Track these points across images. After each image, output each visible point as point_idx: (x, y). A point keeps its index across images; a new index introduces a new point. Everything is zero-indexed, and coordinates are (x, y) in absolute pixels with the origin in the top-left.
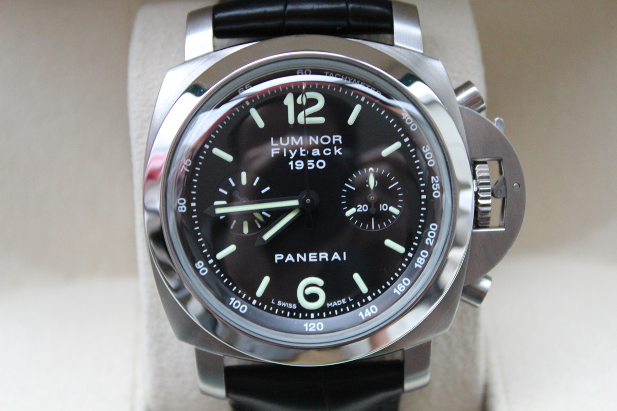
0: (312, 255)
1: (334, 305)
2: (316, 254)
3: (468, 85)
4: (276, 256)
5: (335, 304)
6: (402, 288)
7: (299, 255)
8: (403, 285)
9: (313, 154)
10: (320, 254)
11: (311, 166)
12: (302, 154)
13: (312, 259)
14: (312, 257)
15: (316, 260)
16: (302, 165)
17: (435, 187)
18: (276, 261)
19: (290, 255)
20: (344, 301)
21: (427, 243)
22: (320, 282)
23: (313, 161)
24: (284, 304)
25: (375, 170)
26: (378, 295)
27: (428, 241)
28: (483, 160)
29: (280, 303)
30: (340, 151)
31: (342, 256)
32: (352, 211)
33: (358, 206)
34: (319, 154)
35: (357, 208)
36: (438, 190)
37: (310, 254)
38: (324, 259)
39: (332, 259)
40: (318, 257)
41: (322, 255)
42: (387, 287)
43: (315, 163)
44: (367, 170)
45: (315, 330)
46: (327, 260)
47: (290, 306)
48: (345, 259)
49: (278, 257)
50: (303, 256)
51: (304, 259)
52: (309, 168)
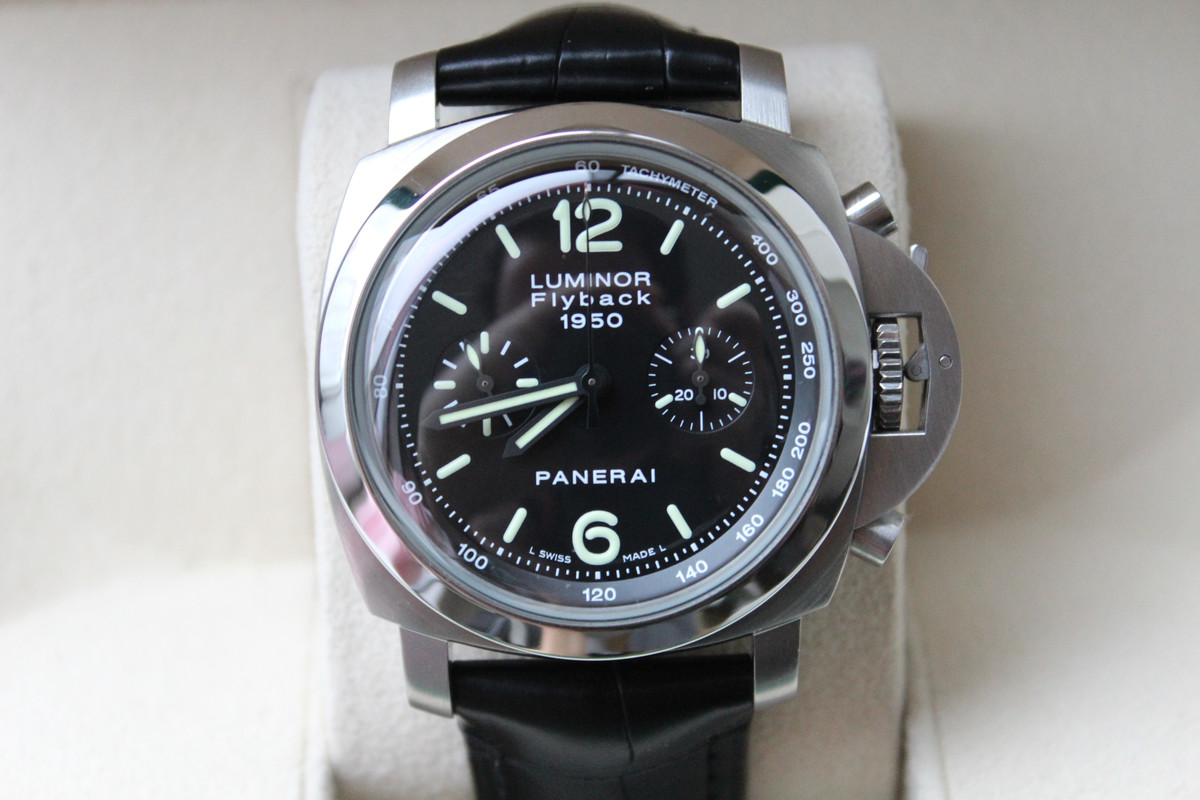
0: (598, 474)
1: (634, 558)
2: (604, 471)
3: (865, 188)
4: (538, 473)
5: (636, 556)
6: (750, 532)
7: (575, 474)
8: (752, 525)
9: (602, 303)
10: (612, 472)
11: (597, 323)
12: (582, 304)
13: (598, 479)
14: (598, 477)
15: (605, 482)
16: (583, 321)
17: (807, 360)
18: (538, 483)
19: (560, 473)
20: (651, 552)
21: (794, 456)
22: (611, 518)
23: (601, 315)
24: (550, 556)
25: (706, 331)
26: (708, 542)
27: (796, 452)
28: (890, 316)
29: (543, 554)
30: (648, 298)
31: (648, 476)
32: (667, 399)
33: (677, 392)
34: (611, 303)
35: (675, 395)
36: (811, 365)
37: (595, 472)
38: (618, 481)
39: (633, 481)
40: (608, 477)
41: (616, 474)
42: (725, 529)
43: (604, 318)
44: (693, 331)
45: (601, 600)
46: (624, 481)
47: (561, 558)
48: (653, 480)
49: (541, 475)
50: (583, 475)
51: (585, 481)
52: (594, 326)
